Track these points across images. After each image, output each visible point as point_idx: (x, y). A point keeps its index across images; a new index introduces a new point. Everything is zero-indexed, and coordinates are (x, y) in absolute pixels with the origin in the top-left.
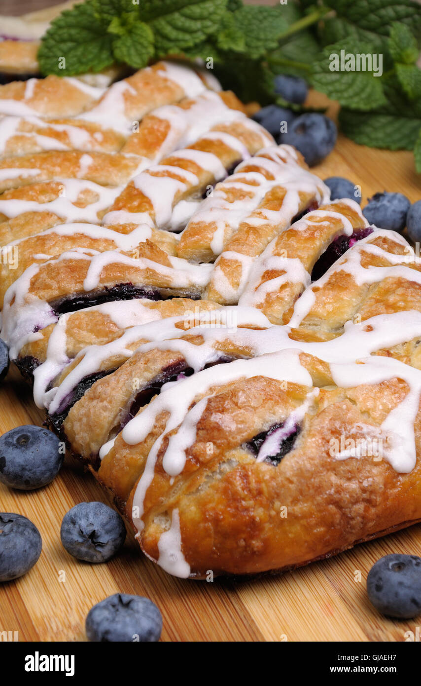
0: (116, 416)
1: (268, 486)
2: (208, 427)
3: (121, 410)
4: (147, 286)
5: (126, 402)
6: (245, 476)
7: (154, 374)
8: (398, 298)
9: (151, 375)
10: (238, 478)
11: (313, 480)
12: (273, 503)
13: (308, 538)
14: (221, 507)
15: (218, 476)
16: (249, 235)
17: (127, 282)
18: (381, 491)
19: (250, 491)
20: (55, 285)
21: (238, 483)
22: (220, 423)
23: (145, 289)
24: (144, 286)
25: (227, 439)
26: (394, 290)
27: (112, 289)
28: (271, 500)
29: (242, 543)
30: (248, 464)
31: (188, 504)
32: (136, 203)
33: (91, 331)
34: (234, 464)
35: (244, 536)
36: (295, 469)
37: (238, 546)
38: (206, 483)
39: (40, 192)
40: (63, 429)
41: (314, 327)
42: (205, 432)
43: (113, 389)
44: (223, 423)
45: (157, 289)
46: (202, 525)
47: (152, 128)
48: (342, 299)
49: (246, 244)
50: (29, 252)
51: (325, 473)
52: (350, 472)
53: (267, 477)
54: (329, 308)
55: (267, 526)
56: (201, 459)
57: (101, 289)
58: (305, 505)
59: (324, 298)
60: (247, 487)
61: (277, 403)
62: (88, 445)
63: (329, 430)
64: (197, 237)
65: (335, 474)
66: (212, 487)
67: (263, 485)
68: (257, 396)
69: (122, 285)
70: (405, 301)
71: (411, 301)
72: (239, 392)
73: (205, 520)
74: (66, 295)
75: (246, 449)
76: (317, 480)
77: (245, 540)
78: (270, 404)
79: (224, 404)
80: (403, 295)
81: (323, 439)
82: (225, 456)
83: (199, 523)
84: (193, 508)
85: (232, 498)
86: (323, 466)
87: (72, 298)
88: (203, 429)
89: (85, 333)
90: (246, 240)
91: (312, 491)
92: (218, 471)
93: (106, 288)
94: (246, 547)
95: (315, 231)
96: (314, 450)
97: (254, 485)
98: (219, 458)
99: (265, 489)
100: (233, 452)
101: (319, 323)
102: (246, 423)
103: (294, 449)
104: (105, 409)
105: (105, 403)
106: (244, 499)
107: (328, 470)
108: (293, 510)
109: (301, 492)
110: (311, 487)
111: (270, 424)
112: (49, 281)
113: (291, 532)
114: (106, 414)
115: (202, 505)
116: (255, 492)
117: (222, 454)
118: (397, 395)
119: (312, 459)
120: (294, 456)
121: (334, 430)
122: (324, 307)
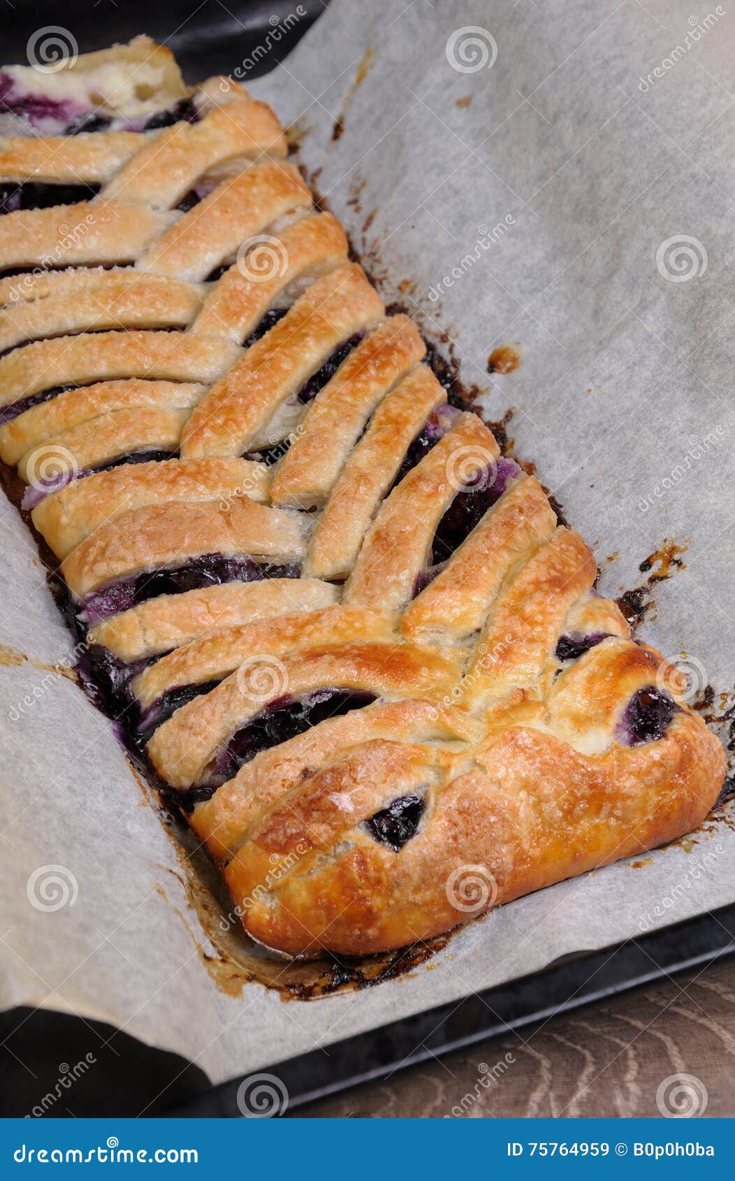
0: (211, 753)
1: (387, 875)
2: (323, 808)
3: (217, 747)
4: (239, 554)
5: (224, 739)
6: (362, 862)
7: (256, 710)
8: (535, 608)
9: (252, 711)
10: (355, 865)
11: (437, 868)
12: (392, 891)
13: (428, 923)
14: (334, 894)
15: (333, 860)
16: (359, 485)
17: (215, 551)
18: (510, 870)
19: (367, 878)
20: (130, 557)
21: (355, 870)
22: (337, 804)
23: (236, 558)
24: (235, 555)
25: (344, 821)
26: (531, 593)
27: (198, 560)
28: (390, 890)
29: (357, 932)
30: (366, 848)
31: (298, 887)
32: (220, 421)
33: (175, 624)
34: (352, 846)
35: (359, 926)
36: (419, 859)
37: (352, 935)
38: (319, 866)
39: (101, 398)
40: (147, 752)
41: (438, 635)
42: (320, 813)
43: (209, 723)
44: (340, 803)
45: (250, 557)
46: (313, 912)
47: (235, 290)
48: (471, 601)
49: (358, 499)
50: (94, 497)
51: (450, 859)
52: (478, 855)
53: (388, 866)
54: (457, 611)
55: (384, 914)
56: (314, 842)
57: (184, 561)
58: (428, 893)
59: (451, 601)
60: (364, 875)
61: (400, 774)
62: (178, 777)
63: (457, 810)
64: (296, 479)
65: (462, 858)
66: (326, 871)
67: (383, 874)
68: (377, 767)
69: (209, 555)
70: (542, 612)
71: (551, 613)
72: (358, 766)
73: (317, 906)
74: (143, 567)
75: (364, 828)
76: (442, 868)
77: (360, 929)
78: (393, 775)
79: (341, 781)
80: (541, 603)
81: (450, 821)
82: (341, 838)
83: (310, 909)
84: (304, 893)
85: (346, 885)
86: (448, 852)
87: (150, 571)
88: (317, 810)
89: (168, 626)
90: (356, 493)
91: (435, 880)
92: (333, 854)
93: (191, 559)
94: (360, 937)
95: (439, 484)
96: (439, 835)
97: (372, 874)
98: (335, 841)
99: (384, 879)
100: (351, 833)
101: (443, 631)
102: (366, 803)
103: (418, 833)
104: (200, 745)
105: (200, 739)
106: (360, 888)
107: (454, 855)
108: (414, 898)
109: (424, 881)
110: (434, 875)
111: (391, 799)
112: (122, 552)
113: (410, 920)
114: (199, 751)
115: (315, 890)
116: (373, 881)
117: (337, 836)
118: (531, 761)
119: (436, 846)
120: (418, 843)
121: (461, 810)
122: (450, 612)
